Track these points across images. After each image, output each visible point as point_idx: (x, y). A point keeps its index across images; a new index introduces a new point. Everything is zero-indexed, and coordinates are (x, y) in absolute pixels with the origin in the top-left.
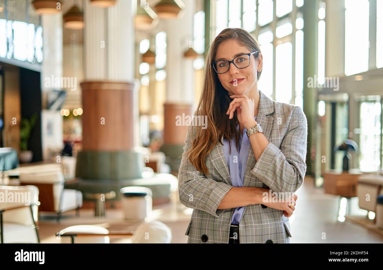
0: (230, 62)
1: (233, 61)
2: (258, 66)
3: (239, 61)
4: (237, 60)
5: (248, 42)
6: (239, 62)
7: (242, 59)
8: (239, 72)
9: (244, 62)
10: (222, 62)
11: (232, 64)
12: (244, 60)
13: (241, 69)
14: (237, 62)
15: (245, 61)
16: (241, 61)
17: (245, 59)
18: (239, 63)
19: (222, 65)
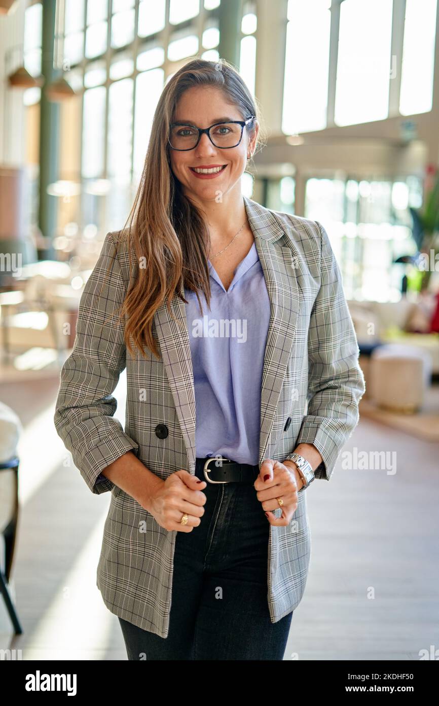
0: (201, 132)
1: (209, 129)
2: (249, 145)
3: (218, 131)
4: (216, 129)
5: (240, 96)
6: (218, 134)
7: (225, 129)
8: (218, 153)
9: (227, 135)
10: (185, 128)
11: (205, 136)
12: (229, 132)
13: (222, 149)
14: (215, 133)
15: (231, 133)
16: (223, 133)
17: (231, 130)
18: (218, 136)
19: (182, 133)
